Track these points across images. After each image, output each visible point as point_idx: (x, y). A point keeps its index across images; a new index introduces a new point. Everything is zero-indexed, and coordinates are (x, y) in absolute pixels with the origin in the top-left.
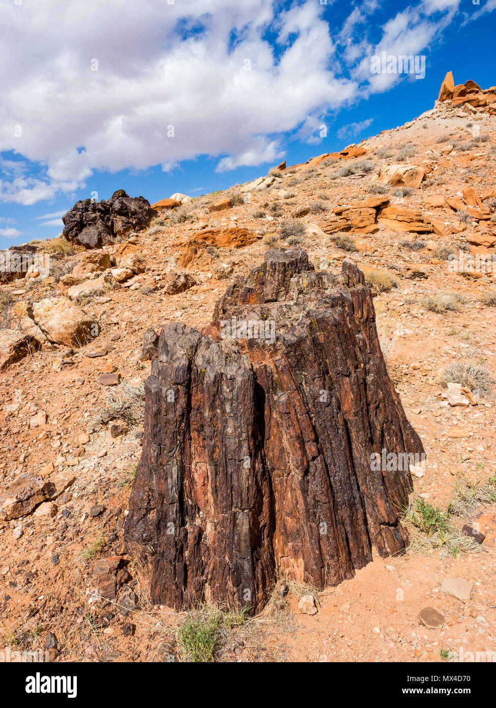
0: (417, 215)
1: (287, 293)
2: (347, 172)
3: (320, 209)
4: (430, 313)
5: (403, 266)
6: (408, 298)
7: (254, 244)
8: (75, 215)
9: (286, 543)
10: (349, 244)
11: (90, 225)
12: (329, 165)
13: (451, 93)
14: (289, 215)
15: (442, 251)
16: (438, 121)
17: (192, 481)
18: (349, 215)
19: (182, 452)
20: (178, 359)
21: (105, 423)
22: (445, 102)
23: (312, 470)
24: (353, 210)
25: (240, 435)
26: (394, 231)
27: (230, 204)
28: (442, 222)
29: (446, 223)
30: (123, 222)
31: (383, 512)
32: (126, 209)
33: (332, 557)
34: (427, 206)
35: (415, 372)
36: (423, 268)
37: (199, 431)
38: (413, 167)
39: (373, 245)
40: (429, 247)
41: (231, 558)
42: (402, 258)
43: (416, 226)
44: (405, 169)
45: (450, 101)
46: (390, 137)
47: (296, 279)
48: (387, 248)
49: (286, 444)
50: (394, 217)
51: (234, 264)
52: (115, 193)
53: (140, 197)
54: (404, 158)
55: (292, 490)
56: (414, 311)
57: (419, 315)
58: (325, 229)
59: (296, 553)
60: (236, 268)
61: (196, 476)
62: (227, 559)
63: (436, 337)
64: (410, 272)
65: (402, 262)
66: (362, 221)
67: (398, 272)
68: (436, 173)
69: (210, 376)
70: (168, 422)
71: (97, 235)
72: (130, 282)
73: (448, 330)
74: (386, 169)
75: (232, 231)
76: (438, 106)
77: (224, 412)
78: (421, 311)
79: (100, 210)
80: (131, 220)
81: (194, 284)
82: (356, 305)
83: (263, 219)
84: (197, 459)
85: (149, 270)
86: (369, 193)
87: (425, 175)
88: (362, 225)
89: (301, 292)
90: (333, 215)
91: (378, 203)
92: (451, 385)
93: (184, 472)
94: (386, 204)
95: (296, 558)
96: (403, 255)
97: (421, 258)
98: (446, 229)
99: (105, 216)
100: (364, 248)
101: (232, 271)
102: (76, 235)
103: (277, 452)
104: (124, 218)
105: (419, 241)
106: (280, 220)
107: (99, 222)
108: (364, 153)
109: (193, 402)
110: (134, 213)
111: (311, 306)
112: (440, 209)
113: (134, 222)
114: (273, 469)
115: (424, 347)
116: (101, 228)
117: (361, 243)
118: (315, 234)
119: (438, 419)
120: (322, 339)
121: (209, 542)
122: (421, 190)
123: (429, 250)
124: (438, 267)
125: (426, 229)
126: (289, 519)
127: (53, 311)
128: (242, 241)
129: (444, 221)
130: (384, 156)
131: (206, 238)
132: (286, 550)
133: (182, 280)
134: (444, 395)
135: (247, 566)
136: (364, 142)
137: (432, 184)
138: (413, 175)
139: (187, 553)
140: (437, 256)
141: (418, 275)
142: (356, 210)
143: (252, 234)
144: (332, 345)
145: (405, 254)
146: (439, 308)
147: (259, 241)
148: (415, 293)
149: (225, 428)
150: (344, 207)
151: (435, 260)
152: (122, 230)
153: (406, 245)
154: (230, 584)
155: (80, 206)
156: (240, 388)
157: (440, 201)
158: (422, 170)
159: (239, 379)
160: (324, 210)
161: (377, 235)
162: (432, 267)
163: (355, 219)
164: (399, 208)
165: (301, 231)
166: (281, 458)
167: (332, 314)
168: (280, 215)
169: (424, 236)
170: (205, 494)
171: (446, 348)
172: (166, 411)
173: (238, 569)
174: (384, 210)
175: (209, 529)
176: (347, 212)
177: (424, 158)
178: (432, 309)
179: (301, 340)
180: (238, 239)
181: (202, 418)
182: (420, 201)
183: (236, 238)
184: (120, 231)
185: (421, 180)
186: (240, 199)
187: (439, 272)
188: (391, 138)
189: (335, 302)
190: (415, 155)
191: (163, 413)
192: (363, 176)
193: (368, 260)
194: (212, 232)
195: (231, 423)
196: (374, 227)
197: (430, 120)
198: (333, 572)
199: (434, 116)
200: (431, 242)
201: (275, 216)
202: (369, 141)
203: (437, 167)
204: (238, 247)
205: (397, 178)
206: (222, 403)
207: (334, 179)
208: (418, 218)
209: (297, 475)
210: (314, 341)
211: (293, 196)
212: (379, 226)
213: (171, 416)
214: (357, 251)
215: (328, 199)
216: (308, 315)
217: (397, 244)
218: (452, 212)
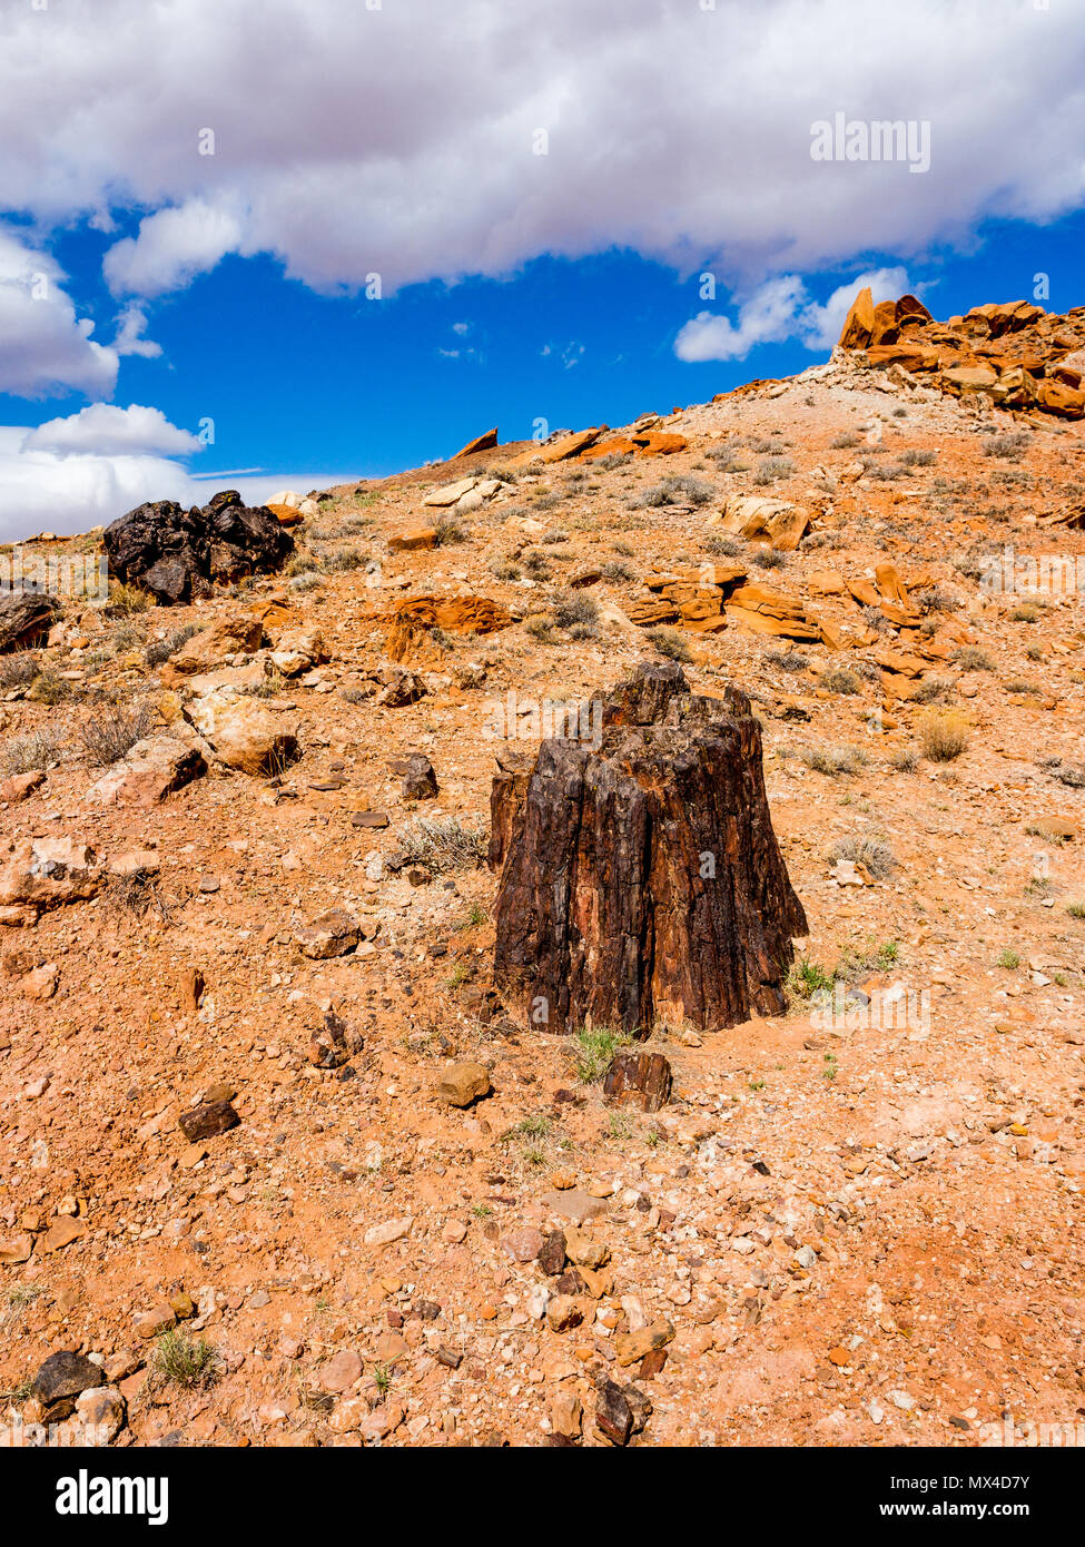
0: (795, 608)
1: (665, 716)
2: (660, 499)
3: (621, 576)
4: (815, 773)
5: (770, 697)
6: (781, 748)
7: (506, 630)
8: (143, 531)
9: (665, 985)
10: (679, 649)
11: (169, 554)
12: (612, 469)
13: (866, 333)
14: (564, 581)
15: (835, 678)
16: (838, 392)
17: (576, 905)
18: (676, 594)
19: (570, 873)
20: (571, 773)
21: (394, 870)
22: (855, 352)
23: (698, 906)
24: (682, 586)
25: (632, 858)
26: (754, 632)
27: (436, 541)
28: (837, 625)
29: (844, 628)
30: (233, 554)
31: (765, 969)
32: (243, 530)
33: (714, 1000)
34: (812, 591)
35: (794, 846)
36: (802, 703)
37: (587, 853)
38: (788, 505)
39: (718, 653)
40: (814, 667)
41: (618, 984)
42: (768, 682)
43: (791, 627)
44: (772, 509)
45: (863, 353)
46: (735, 412)
47: (676, 701)
48: (743, 662)
49: (672, 876)
50: (755, 605)
51: (488, 665)
52: (218, 496)
53: (265, 508)
54: (769, 479)
55: (675, 928)
56: (791, 768)
57: (799, 774)
58: (632, 615)
59: (675, 996)
60: (491, 672)
61: (580, 900)
62: (613, 984)
63: (823, 806)
64: (782, 709)
65: (768, 690)
66: (699, 608)
67: (763, 707)
68: (830, 522)
69: (602, 796)
70: (559, 838)
71: (183, 576)
72: (309, 679)
73: (841, 798)
74: (737, 505)
75: (467, 603)
76: (840, 359)
77: (617, 832)
78: (802, 769)
79: (187, 527)
80: (248, 553)
81: (425, 692)
82: (743, 738)
83: (517, 584)
84: (582, 883)
85: (338, 659)
86: (708, 551)
87: (809, 523)
88: (698, 615)
89: (682, 717)
90: (646, 590)
91: (728, 577)
92: (840, 862)
93: (570, 895)
94: (740, 581)
95: (675, 1001)
96: (769, 677)
97: (799, 686)
98: (844, 639)
99: (196, 539)
100: (703, 659)
101: (484, 677)
102: (142, 571)
103: (662, 886)
104: (236, 548)
105: (796, 655)
106: (548, 588)
107: (187, 551)
108: (683, 447)
109: (584, 821)
110: (257, 540)
111: (697, 733)
112: (835, 598)
113: (254, 558)
114: (657, 903)
115: (805, 817)
116: (190, 564)
117: (698, 649)
118: (614, 622)
119: (824, 898)
120: (711, 770)
121: (591, 970)
122: (800, 553)
123: (814, 673)
124: (828, 704)
125: (809, 634)
126: (670, 960)
127: (227, 715)
128: (485, 623)
129: (843, 623)
130: (729, 468)
131: (420, 611)
132: (665, 993)
133: (410, 683)
134: (831, 873)
135: (634, 992)
136: (679, 414)
137: (821, 545)
138: (787, 521)
139: (569, 979)
140: (826, 686)
141: (795, 714)
142: (688, 585)
143: (502, 611)
144: (721, 778)
145: (772, 675)
146: (829, 766)
147: (515, 626)
148: (792, 741)
149: (617, 849)
150: (665, 576)
151: (823, 692)
152: (230, 570)
153: (774, 660)
154: (615, 1011)
155: (149, 514)
156: (634, 809)
157: (833, 581)
158: (803, 512)
159: (634, 800)
160: (627, 578)
161: (725, 635)
162: (817, 702)
163: (687, 604)
164: (765, 592)
165: (592, 615)
166: (665, 892)
167: (724, 744)
168: (547, 578)
169: (805, 647)
170: (589, 921)
171: (836, 820)
172: (558, 826)
173: (625, 995)
174: (737, 592)
175: (593, 956)
176: (671, 588)
177: (807, 484)
178: (818, 767)
179: (692, 768)
180: (478, 617)
181: (593, 836)
182: (799, 579)
183: (474, 616)
184: (226, 572)
185: (800, 533)
186: (455, 532)
187: (828, 712)
188: (738, 415)
189: (724, 731)
190: (791, 474)
191: (554, 827)
192: (691, 511)
193: (711, 680)
194: (431, 600)
195: (624, 845)
196: (718, 621)
197: (821, 387)
198: (713, 1016)
199: (831, 380)
200: (816, 659)
201: (535, 578)
202: (688, 415)
203: (831, 510)
204: (480, 632)
205: (757, 525)
206: (616, 823)
207: (634, 509)
208: (796, 612)
209: (681, 912)
210: (705, 770)
211: (561, 540)
212: (726, 620)
213: (562, 832)
214: (692, 662)
215: (632, 555)
216: (695, 742)
217: (759, 657)
218: (855, 606)
